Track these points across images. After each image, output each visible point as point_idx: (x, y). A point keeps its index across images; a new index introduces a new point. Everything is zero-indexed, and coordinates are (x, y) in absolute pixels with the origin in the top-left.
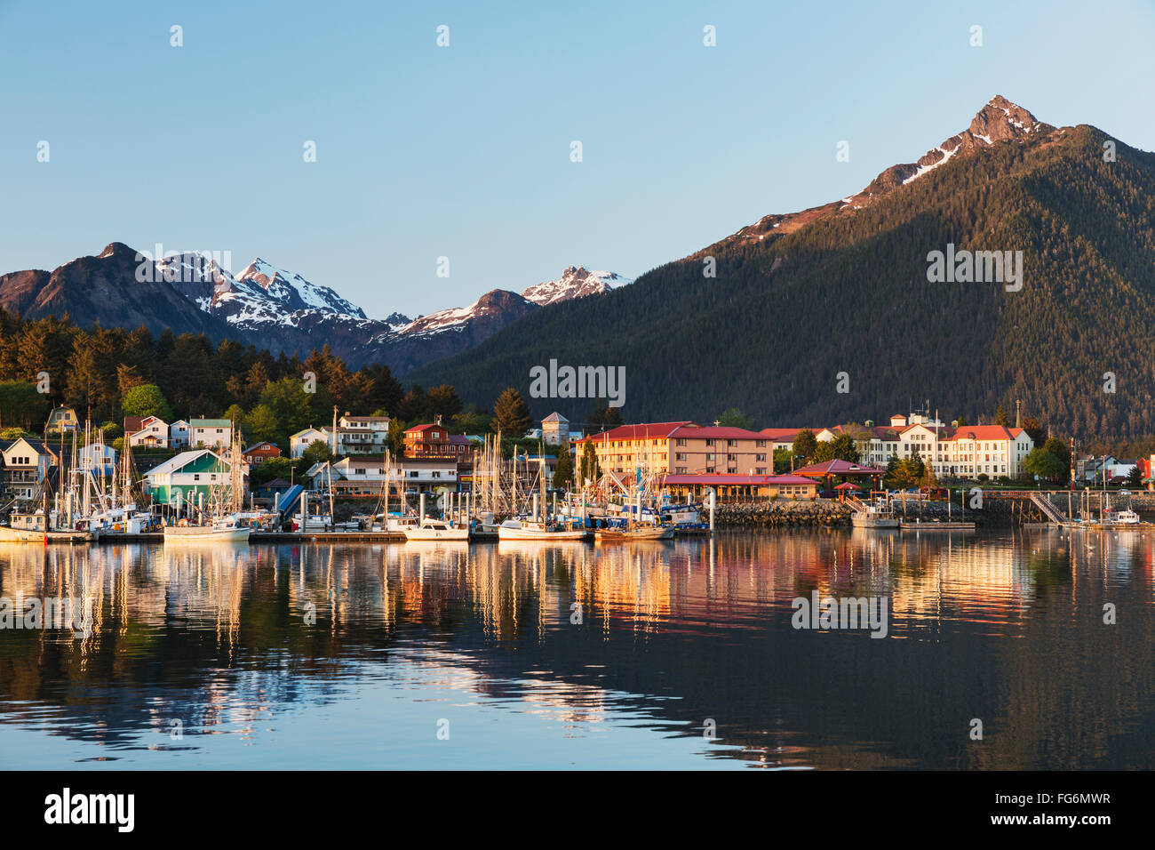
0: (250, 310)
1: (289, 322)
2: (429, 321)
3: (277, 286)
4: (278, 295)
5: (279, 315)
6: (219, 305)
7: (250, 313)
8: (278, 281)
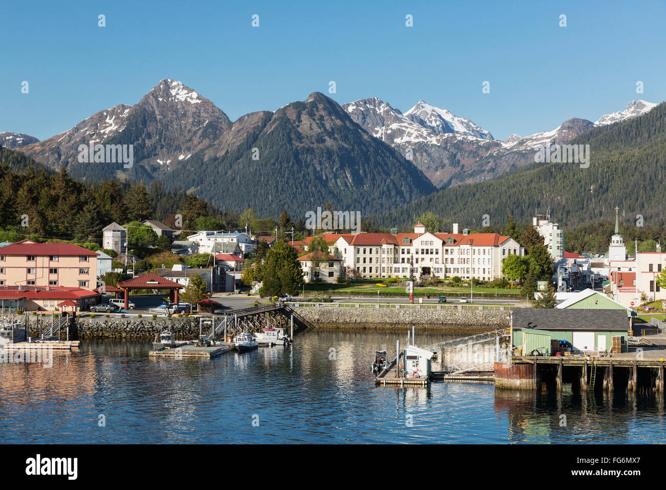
0: (409, 135)
1: (434, 142)
2: (527, 140)
3: (433, 118)
4: (434, 124)
5: (428, 138)
6: (389, 132)
7: (410, 137)
8: (434, 115)
